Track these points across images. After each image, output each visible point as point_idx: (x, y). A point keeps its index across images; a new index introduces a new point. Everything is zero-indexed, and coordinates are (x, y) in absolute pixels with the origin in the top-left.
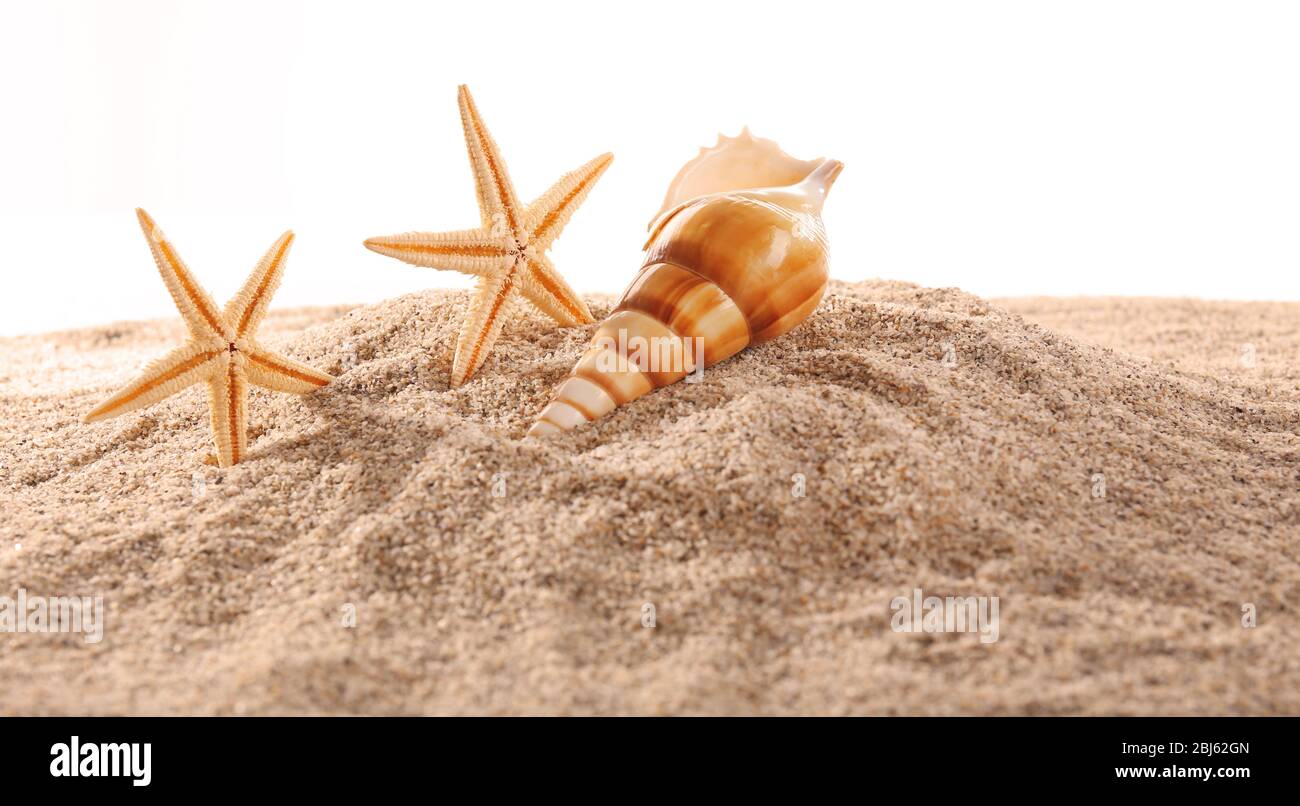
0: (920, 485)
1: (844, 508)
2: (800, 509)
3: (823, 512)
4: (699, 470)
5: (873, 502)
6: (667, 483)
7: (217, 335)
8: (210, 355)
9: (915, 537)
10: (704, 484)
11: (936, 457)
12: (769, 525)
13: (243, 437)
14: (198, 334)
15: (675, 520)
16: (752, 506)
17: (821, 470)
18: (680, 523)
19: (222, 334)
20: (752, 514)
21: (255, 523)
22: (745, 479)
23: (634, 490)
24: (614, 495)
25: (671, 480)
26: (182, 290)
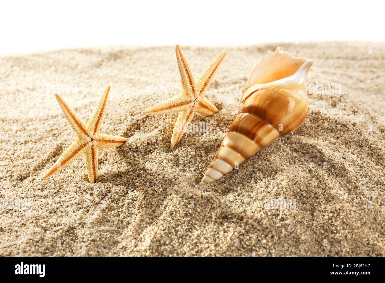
0: (349, 225)
1: (322, 234)
2: (306, 235)
3: (314, 236)
4: (270, 215)
5: (332, 232)
6: (259, 222)
7: (87, 136)
8: (85, 145)
9: (348, 250)
10: (272, 223)
11: (353, 209)
12: (296, 242)
13: (97, 165)
14: (80, 138)
15: (262, 239)
16: (290, 234)
17: (312, 215)
18: (264, 241)
19: (88, 136)
20: (290, 237)
21: (108, 221)
22: (287, 222)
23: (246, 224)
24: (239, 224)
25: (260, 221)
26: (74, 123)
